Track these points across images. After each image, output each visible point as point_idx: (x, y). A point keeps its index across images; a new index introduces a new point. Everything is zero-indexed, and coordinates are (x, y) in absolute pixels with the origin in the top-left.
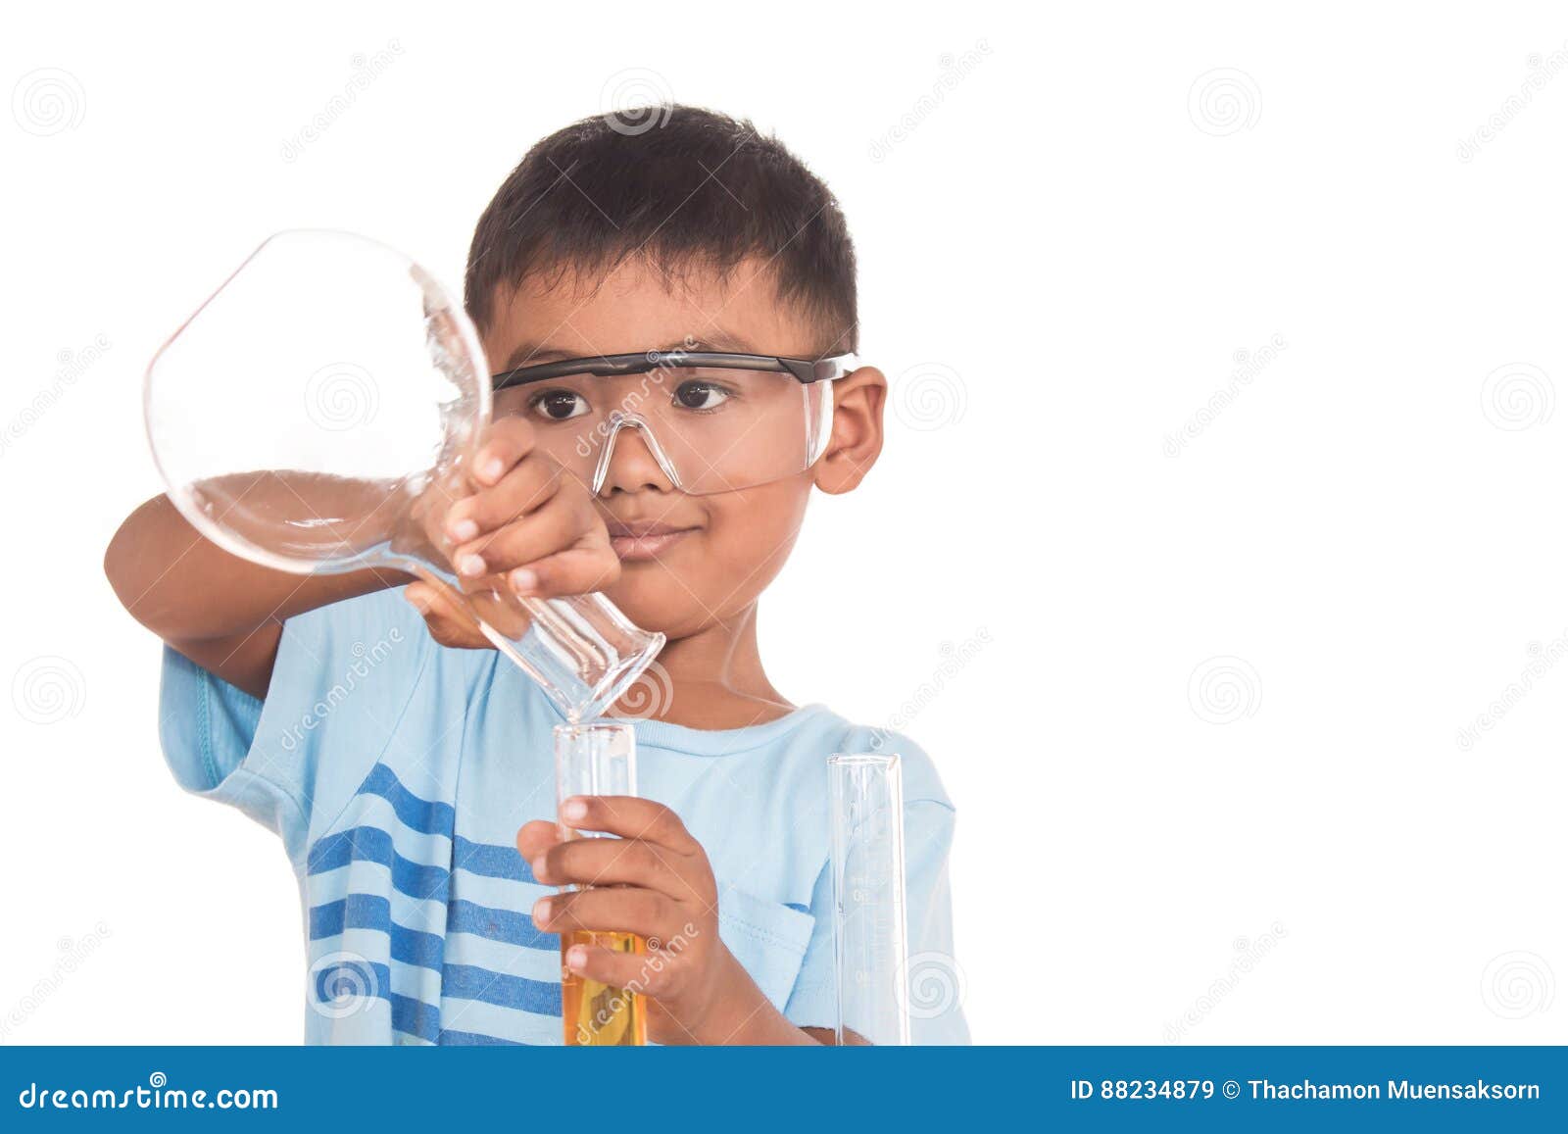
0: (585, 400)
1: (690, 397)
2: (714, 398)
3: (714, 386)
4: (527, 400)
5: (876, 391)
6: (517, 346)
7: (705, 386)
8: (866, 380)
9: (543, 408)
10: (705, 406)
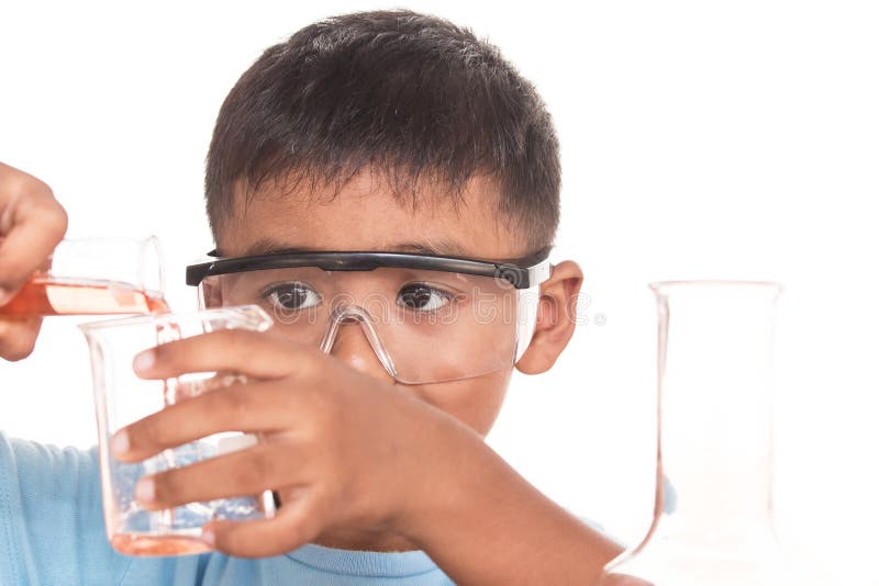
0: (316, 292)
1: (413, 297)
2: (435, 302)
3: (436, 290)
4: (260, 291)
5: (574, 282)
6: (255, 241)
7: (428, 289)
8: (567, 274)
9: (275, 298)
10: (425, 308)
